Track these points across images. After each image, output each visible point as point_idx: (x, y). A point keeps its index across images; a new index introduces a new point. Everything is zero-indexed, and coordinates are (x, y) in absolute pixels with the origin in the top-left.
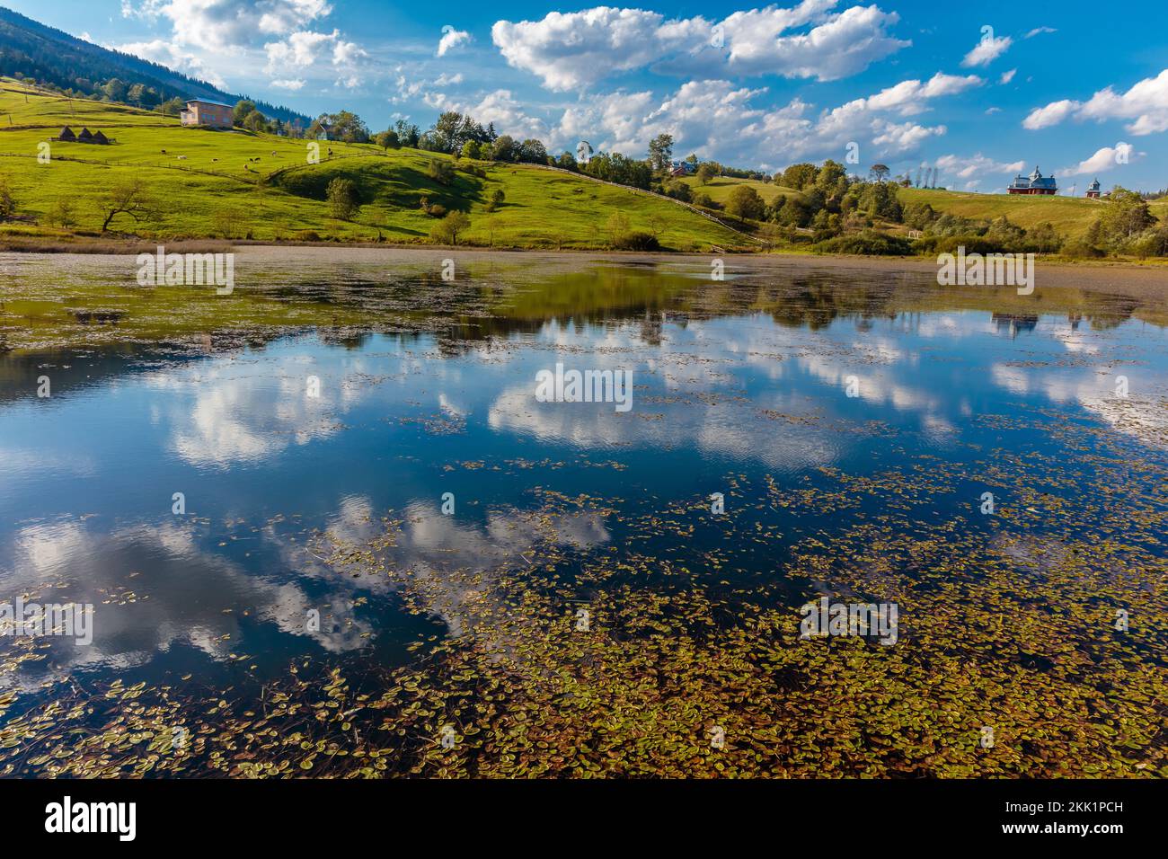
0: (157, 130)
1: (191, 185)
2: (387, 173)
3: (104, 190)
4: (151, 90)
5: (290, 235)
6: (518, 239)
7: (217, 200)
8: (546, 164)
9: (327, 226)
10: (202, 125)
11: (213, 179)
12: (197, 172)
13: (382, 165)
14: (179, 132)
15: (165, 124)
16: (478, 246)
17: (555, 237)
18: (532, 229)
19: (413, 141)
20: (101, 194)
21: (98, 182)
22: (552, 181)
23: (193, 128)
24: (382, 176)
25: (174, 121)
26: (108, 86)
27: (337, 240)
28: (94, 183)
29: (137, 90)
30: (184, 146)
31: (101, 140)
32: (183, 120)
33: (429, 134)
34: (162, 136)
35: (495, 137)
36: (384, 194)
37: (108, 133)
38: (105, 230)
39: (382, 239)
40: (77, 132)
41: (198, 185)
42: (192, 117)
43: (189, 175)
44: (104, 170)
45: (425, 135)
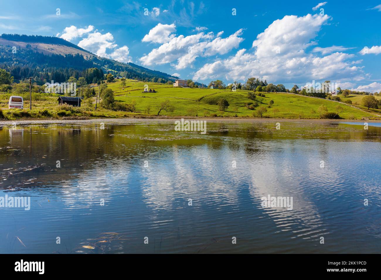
0: (167, 88)
1: (178, 102)
2: (234, 97)
3: (156, 104)
4: (163, 79)
5: (208, 115)
6: (283, 115)
7: (186, 106)
8: (286, 92)
9: (218, 113)
10: (179, 86)
11: (184, 100)
12: (179, 99)
13: (232, 94)
14: (173, 88)
15: (169, 87)
16: (269, 118)
17: (297, 115)
18: (288, 112)
19: (240, 87)
20: (156, 105)
21: (154, 102)
22: (289, 97)
23: (177, 87)
24: (232, 97)
25: (171, 86)
26: (153, 79)
27: (222, 117)
28: (153, 103)
29: (160, 79)
30: (175, 92)
31: (154, 92)
32: (174, 86)
33: (244, 85)
34: (169, 90)
35: (267, 84)
36: (234, 103)
37: (156, 90)
38: (158, 114)
39: (237, 116)
40: (152, 90)
41: (180, 102)
42: (176, 84)
43: (177, 100)
44: (155, 99)
45: (243, 85)
